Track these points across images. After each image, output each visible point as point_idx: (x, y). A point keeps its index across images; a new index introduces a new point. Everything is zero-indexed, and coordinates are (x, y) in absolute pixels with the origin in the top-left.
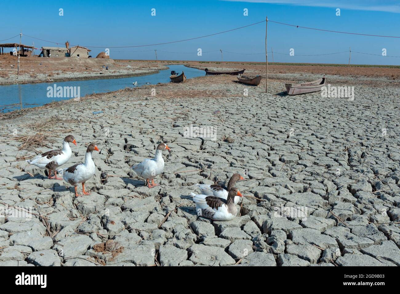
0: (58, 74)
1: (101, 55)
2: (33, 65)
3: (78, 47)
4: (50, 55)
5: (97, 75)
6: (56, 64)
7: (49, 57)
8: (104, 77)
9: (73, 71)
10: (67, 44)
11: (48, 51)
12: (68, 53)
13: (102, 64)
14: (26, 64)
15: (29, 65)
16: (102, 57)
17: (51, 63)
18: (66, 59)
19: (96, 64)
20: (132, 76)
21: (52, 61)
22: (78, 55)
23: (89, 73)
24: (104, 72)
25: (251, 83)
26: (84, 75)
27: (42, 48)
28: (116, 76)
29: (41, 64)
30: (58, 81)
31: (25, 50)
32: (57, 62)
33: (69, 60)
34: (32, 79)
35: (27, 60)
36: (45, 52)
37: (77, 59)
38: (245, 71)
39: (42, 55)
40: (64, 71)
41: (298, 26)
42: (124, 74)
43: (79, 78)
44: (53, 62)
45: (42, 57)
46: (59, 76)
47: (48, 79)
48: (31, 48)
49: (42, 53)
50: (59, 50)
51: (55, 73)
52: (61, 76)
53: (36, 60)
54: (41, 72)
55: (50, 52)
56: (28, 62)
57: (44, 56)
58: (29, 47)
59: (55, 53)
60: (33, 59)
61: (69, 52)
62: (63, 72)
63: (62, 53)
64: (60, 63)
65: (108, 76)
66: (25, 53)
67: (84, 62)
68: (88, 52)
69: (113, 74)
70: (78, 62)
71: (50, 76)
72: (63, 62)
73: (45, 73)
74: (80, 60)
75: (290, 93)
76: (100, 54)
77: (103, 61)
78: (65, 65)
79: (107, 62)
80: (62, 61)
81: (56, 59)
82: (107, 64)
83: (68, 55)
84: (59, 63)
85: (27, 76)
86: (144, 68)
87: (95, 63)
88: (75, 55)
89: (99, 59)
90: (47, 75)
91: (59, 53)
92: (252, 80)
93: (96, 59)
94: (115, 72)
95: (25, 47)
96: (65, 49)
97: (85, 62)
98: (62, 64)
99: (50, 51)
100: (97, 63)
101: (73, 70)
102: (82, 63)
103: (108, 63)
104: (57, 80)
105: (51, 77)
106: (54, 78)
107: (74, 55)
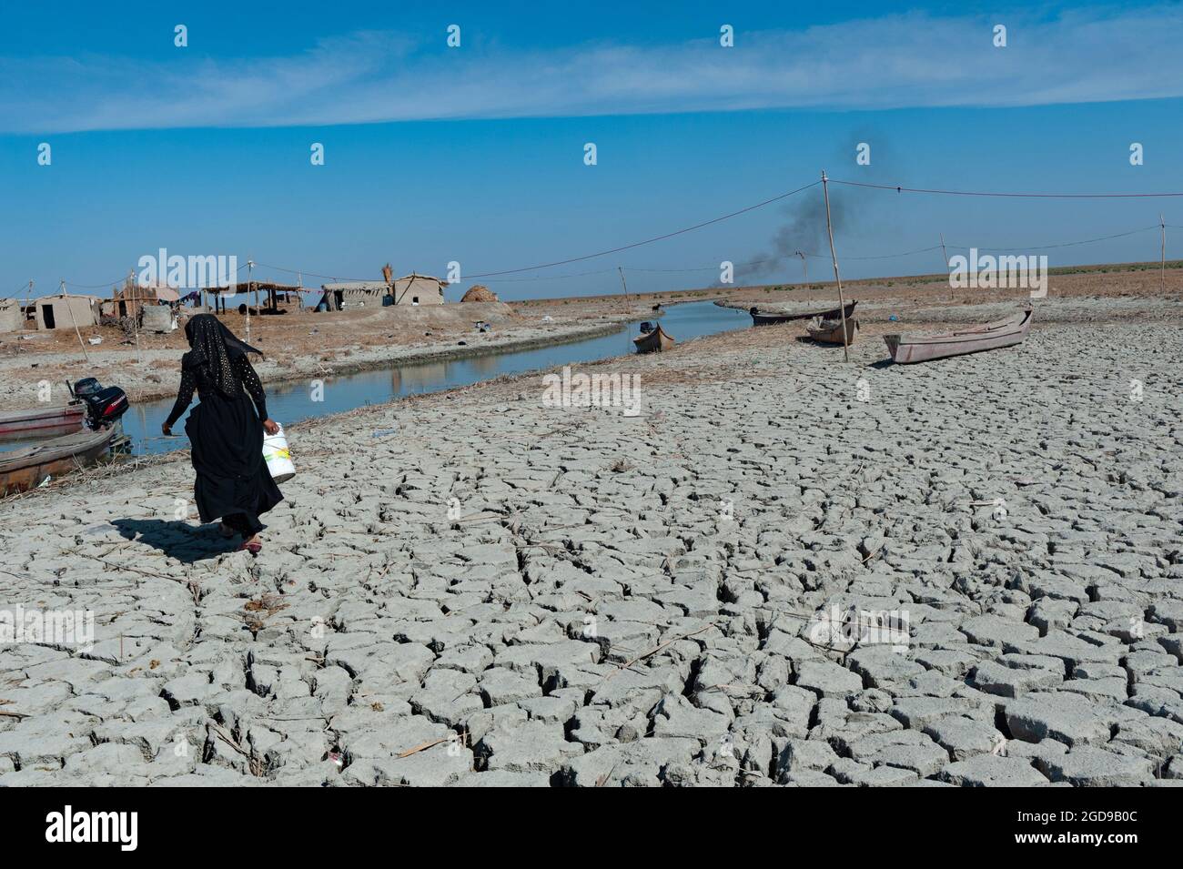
0: (347, 354)
1: (474, 295)
2: (297, 336)
3: (414, 277)
4: (343, 304)
5: (448, 348)
6: (355, 327)
7: (341, 309)
8: (463, 353)
9: (388, 344)
10: (388, 271)
11: (339, 294)
12: (389, 295)
13: (476, 317)
14: (279, 333)
15: (284, 337)
16: (477, 299)
17: (343, 327)
18: (382, 313)
19: (461, 319)
20: (541, 345)
21: (344, 320)
22: (416, 300)
23: (429, 345)
24: (469, 339)
25: (833, 340)
26: (414, 352)
27: (323, 287)
28: (496, 347)
29: (316, 331)
30: (344, 371)
31: (281, 297)
32: (358, 321)
33: (388, 315)
34: (281, 371)
35: (284, 322)
36: (332, 297)
37: (409, 309)
38: (857, 306)
39: (324, 305)
40: (368, 344)
41: (899, 189)
42: (521, 340)
43: (399, 359)
44: (348, 322)
45: (324, 310)
46: (349, 358)
47: (320, 369)
48: (294, 290)
49: (324, 300)
50: (367, 289)
51: (340, 353)
52: (357, 357)
53: (304, 322)
54: (307, 351)
55: (344, 298)
56: (285, 327)
57: (328, 309)
58: (289, 289)
59: (357, 297)
60: (295, 319)
61: (391, 292)
62: (361, 348)
63: (374, 296)
64: (367, 323)
65: (476, 349)
66: (281, 305)
67: (427, 316)
68: (440, 289)
69: (493, 343)
70: (413, 317)
71: (326, 360)
72: (373, 320)
73: (317, 353)
74: (418, 311)
75: (898, 359)
76: (471, 291)
77: (478, 309)
78: (378, 328)
79: (490, 311)
80: (371, 319)
81: (355, 314)
82: (490, 315)
83: (389, 300)
84: (363, 325)
85: (270, 365)
86: (590, 318)
87: (458, 316)
88: (408, 299)
89: (468, 304)
90: (319, 358)
91: (366, 296)
92: (833, 331)
93: (461, 307)
94: (498, 336)
95: (279, 289)
96: (384, 285)
97: (432, 317)
98: (371, 327)
99: (344, 293)
100: (462, 315)
101: (391, 339)
102: (421, 320)
103: (492, 312)
104: (343, 368)
105: (327, 363)
106: (336, 364)
107: (404, 298)
